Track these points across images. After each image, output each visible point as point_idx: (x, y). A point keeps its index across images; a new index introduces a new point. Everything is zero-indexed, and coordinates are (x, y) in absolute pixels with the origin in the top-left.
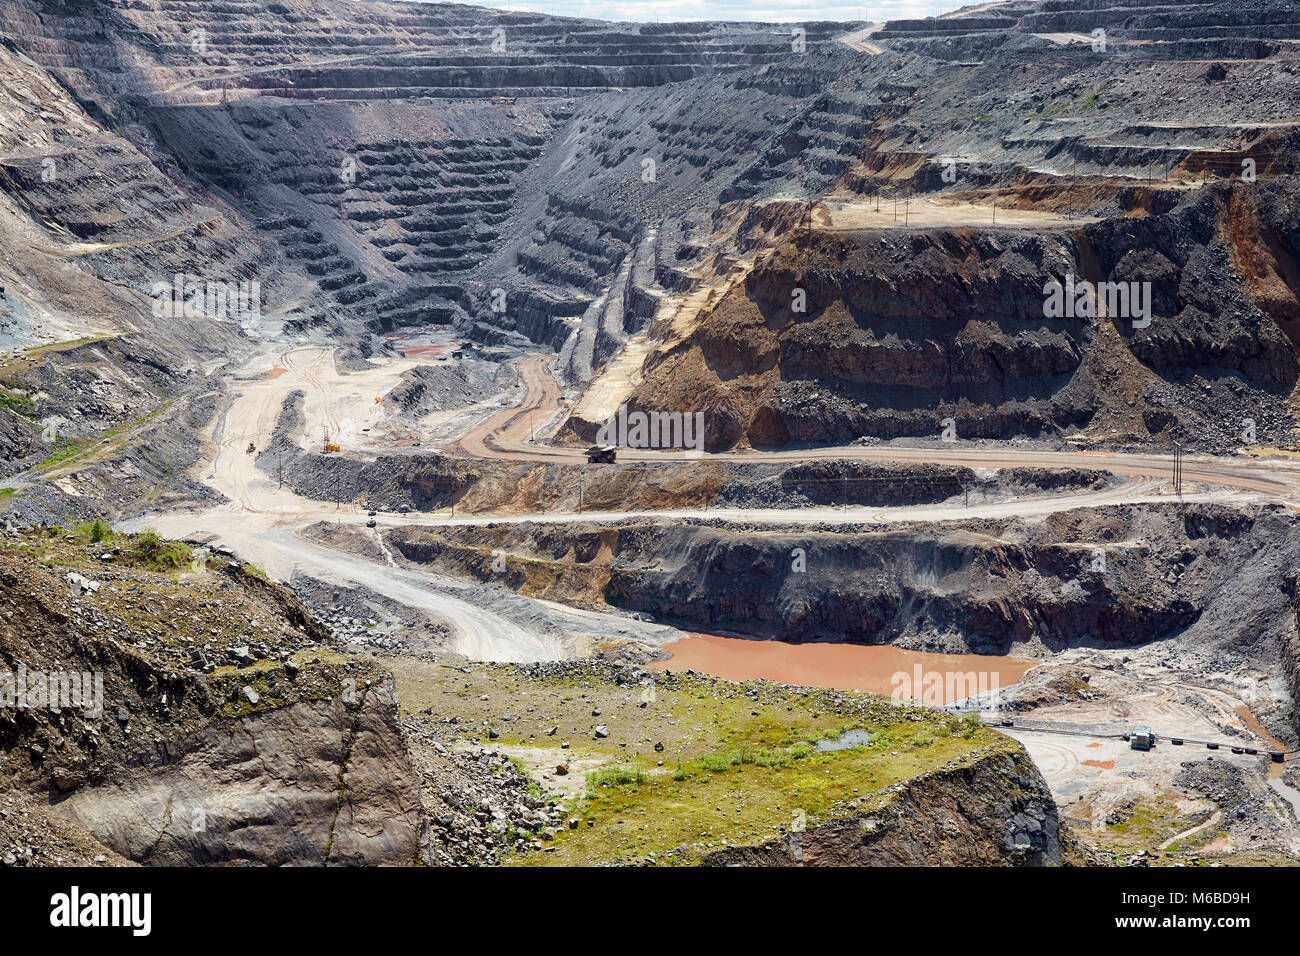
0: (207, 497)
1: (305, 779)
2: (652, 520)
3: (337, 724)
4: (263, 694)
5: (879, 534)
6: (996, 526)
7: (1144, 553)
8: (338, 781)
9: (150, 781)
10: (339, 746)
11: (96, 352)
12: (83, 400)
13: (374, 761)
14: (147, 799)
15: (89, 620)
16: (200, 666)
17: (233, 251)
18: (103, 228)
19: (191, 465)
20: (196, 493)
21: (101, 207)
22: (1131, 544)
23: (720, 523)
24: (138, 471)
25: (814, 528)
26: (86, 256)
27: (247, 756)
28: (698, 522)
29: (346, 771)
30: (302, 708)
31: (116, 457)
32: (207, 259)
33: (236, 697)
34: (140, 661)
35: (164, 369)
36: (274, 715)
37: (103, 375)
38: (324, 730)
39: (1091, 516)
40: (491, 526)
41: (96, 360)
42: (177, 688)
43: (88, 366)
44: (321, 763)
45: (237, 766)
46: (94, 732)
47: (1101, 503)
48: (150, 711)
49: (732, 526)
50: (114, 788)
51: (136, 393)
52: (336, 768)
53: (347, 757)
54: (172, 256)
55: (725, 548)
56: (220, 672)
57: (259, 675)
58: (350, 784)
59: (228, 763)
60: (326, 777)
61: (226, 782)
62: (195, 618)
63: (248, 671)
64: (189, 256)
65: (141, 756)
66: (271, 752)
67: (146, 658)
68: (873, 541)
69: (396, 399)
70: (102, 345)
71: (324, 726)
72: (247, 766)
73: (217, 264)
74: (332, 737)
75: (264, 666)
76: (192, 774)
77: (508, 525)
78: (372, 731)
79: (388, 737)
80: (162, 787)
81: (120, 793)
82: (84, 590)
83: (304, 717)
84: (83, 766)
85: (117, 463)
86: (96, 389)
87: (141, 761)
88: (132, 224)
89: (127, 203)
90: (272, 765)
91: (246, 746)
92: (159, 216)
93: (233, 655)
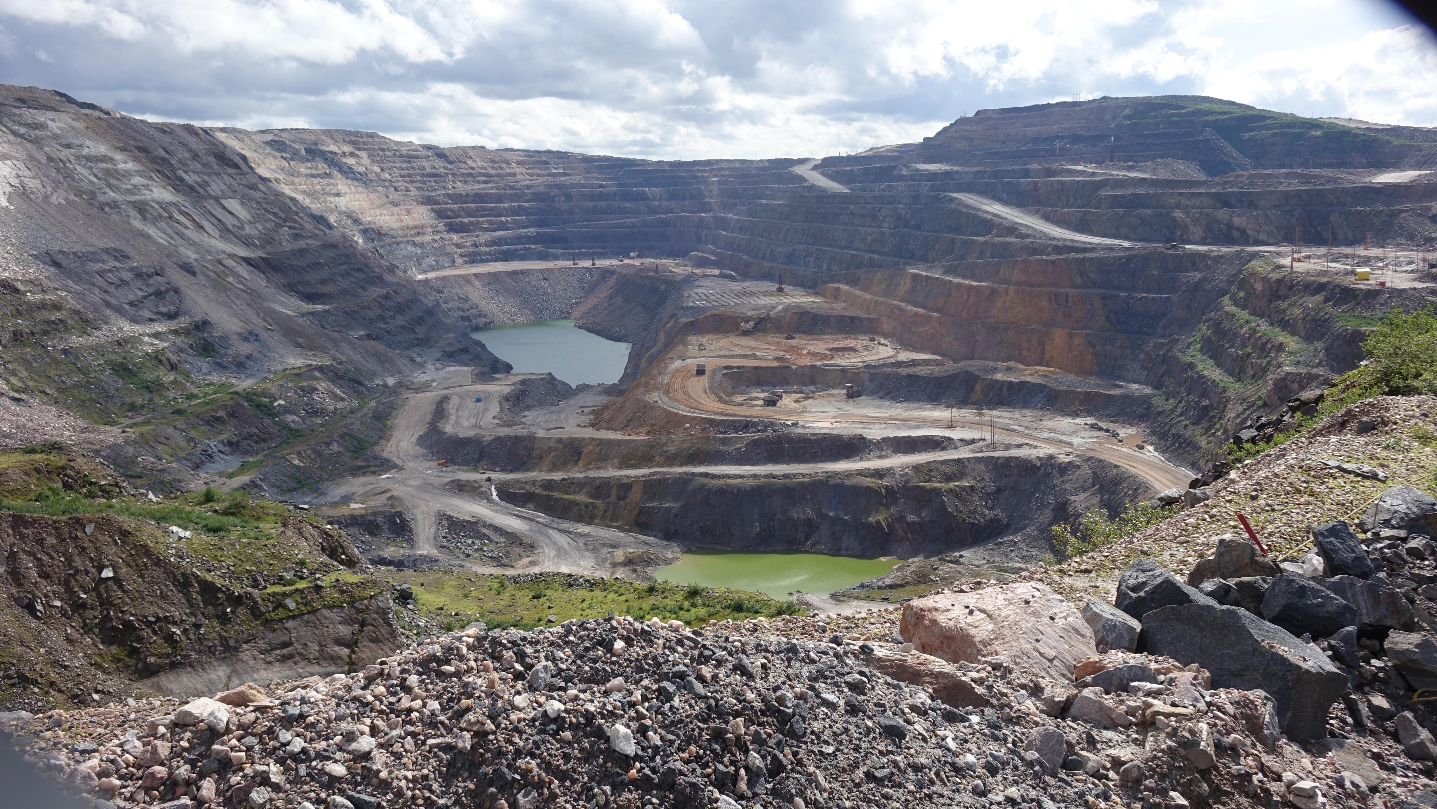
0: (386, 465)
1: (325, 659)
2: (664, 473)
3: (348, 621)
4: (298, 604)
5: (806, 480)
6: (878, 474)
7: (972, 488)
8: (347, 659)
9: (215, 663)
10: (349, 637)
11: (317, 374)
12: (308, 405)
13: (373, 645)
14: (213, 676)
15: (181, 558)
16: (256, 585)
17: (409, 308)
18: (325, 295)
19: (376, 444)
20: (378, 462)
21: (323, 282)
22: (965, 483)
23: (706, 475)
24: (342, 449)
25: (766, 476)
26: (312, 313)
27: (285, 645)
28: (693, 474)
29: (354, 652)
30: (326, 612)
31: (327, 440)
32: (391, 313)
33: (279, 605)
34: (213, 583)
35: (360, 383)
36: (306, 617)
37: (320, 388)
38: (340, 626)
39: (939, 466)
40: (563, 479)
41: (317, 379)
42: (237, 601)
43: (311, 382)
44: (336, 648)
45: (278, 652)
46: (178, 632)
47: (945, 458)
48: (218, 617)
49: (714, 477)
50: (189, 669)
51: (343, 399)
52: (346, 651)
53: (356, 643)
54: (369, 312)
55: (710, 490)
56: (271, 589)
57: (297, 590)
58: (357, 661)
59: (271, 650)
60: (340, 657)
61: (270, 663)
62: (259, 554)
63: (288, 589)
64: (379, 312)
65: (210, 647)
66: (303, 642)
67: (219, 582)
68: (803, 483)
69: (508, 400)
70: (320, 369)
71: (340, 623)
72: (285, 651)
73: (398, 316)
74: (344, 631)
75: (302, 585)
76: (245, 658)
77: (573, 478)
78: (373, 625)
79: (384, 630)
80: (224, 668)
81: (193, 672)
82: (180, 538)
83: (326, 618)
84: (168, 655)
85: (328, 444)
86: (316, 397)
87: (211, 651)
88: (344, 293)
89: (341, 279)
90: (302, 651)
91: (285, 638)
92: (362, 287)
93: (281, 578)
